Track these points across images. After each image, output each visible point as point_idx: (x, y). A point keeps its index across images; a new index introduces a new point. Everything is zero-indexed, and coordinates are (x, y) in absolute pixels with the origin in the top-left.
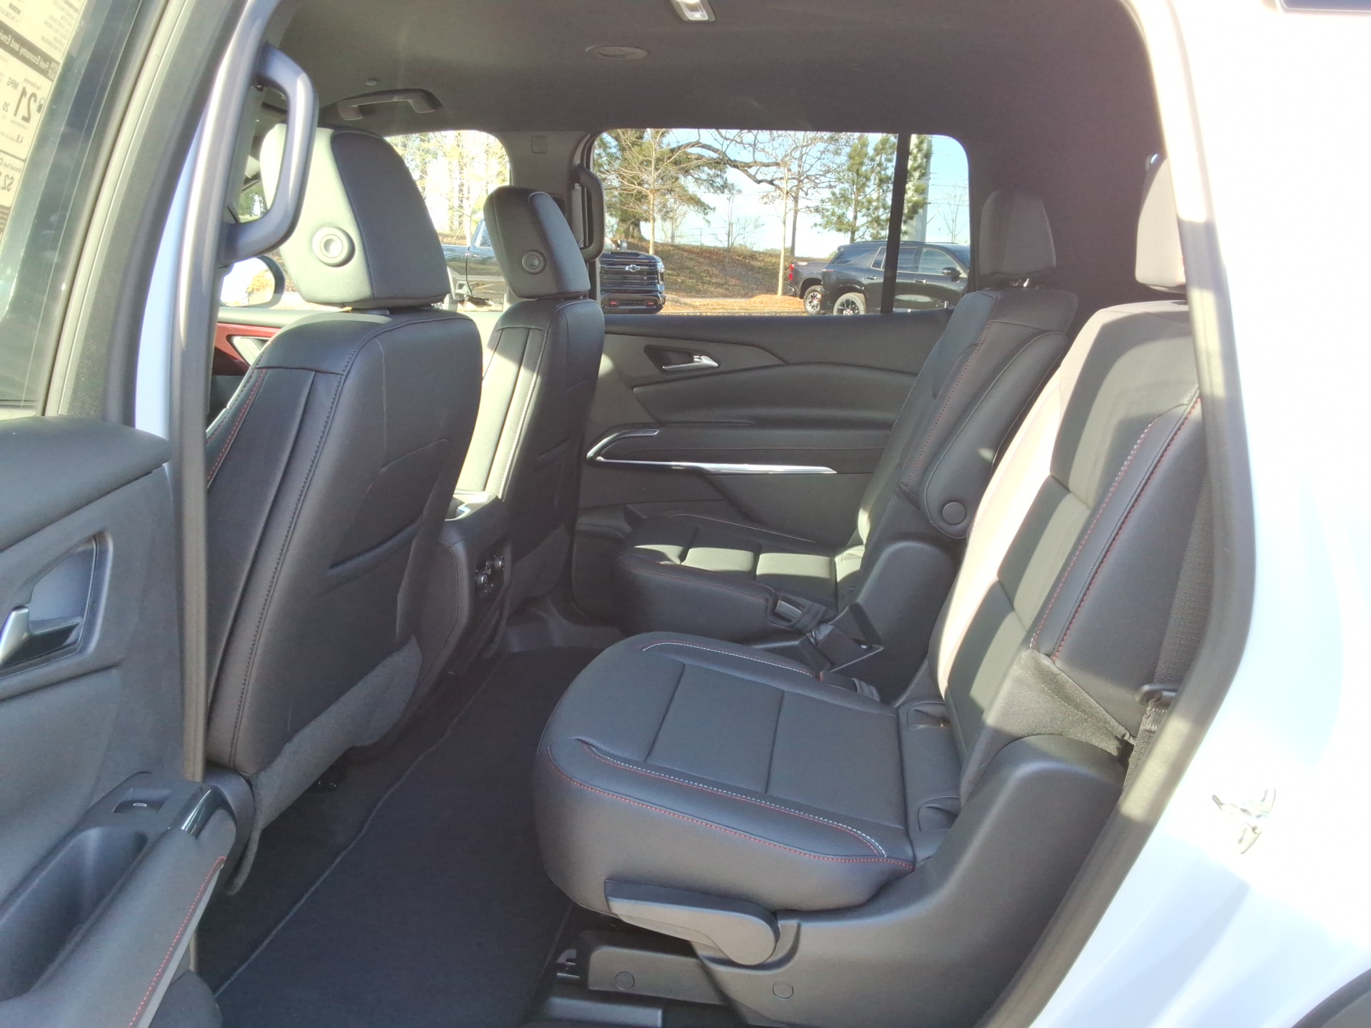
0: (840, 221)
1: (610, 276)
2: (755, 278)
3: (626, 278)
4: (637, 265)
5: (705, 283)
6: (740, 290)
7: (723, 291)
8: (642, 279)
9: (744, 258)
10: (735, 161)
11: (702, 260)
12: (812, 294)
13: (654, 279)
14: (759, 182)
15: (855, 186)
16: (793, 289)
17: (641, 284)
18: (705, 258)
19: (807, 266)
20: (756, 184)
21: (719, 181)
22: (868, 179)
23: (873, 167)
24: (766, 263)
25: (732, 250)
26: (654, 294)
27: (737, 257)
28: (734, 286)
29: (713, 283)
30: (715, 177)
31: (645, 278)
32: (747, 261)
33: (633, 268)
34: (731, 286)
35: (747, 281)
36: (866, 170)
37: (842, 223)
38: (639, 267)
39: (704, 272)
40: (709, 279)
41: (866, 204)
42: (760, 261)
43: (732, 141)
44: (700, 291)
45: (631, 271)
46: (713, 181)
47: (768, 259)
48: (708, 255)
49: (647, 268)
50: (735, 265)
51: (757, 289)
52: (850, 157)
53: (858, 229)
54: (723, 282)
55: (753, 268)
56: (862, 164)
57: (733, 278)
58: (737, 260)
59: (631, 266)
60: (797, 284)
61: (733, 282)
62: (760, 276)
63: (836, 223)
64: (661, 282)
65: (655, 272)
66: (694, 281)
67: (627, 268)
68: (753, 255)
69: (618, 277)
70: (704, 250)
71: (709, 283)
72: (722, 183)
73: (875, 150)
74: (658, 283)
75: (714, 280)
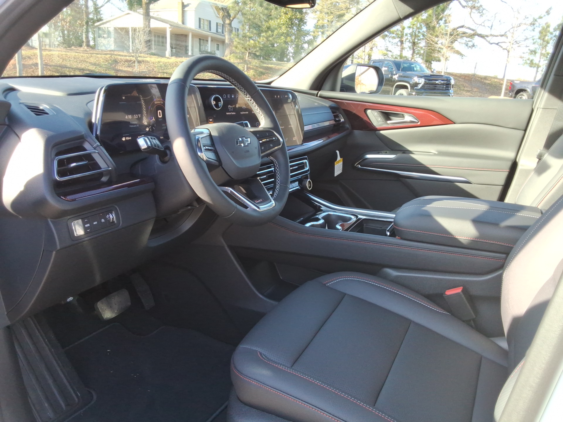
0: (532, 63)
1: (428, 86)
2: (486, 88)
3: (435, 87)
4: (442, 81)
5: (461, 90)
6: (478, 94)
7: (470, 94)
8: (443, 87)
9: (481, 79)
10: (481, 34)
11: (461, 80)
12: (520, 96)
13: (449, 87)
14: (491, 44)
15: (541, 46)
16: (511, 94)
17: (442, 89)
18: (462, 78)
19: (519, 83)
20: (490, 45)
21: (470, 44)
22: (548, 43)
23: (552, 37)
24: (492, 81)
25: (476, 75)
26: (448, 94)
27: (478, 78)
28: (475, 92)
29: (465, 90)
30: (469, 41)
31: (445, 87)
32: (483, 80)
33: (440, 82)
34: (473, 91)
35: (482, 89)
36: (548, 39)
37: (533, 64)
38: (443, 82)
39: (461, 85)
40: (463, 88)
41: (546, 55)
42: (489, 80)
43: (480, 25)
44: (458, 93)
45: (439, 83)
46: (467, 43)
47: (493, 80)
48: (464, 77)
49: (446, 82)
50: (477, 82)
51: (486, 93)
52: (541, 32)
53: (540, 67)
54: (470, 90)
55: (485, 84)
56: (546, 36)
57: (475, 88)
58: (478, 80)
59: (439, 81)
60: (513, 91)
61: (475, 90)
62: (488, 87)
63: (529, 64)
64: (452, 89)
65: (449, 84)
66: (456, 89)
67: (437, 82)
68: (486, 78)
69: (432, 86)
70: (462, 75)
71: (463, 90)
72: (472, 44)
73: (554, 29)
74: (451, 89)
75: (466, 89)
